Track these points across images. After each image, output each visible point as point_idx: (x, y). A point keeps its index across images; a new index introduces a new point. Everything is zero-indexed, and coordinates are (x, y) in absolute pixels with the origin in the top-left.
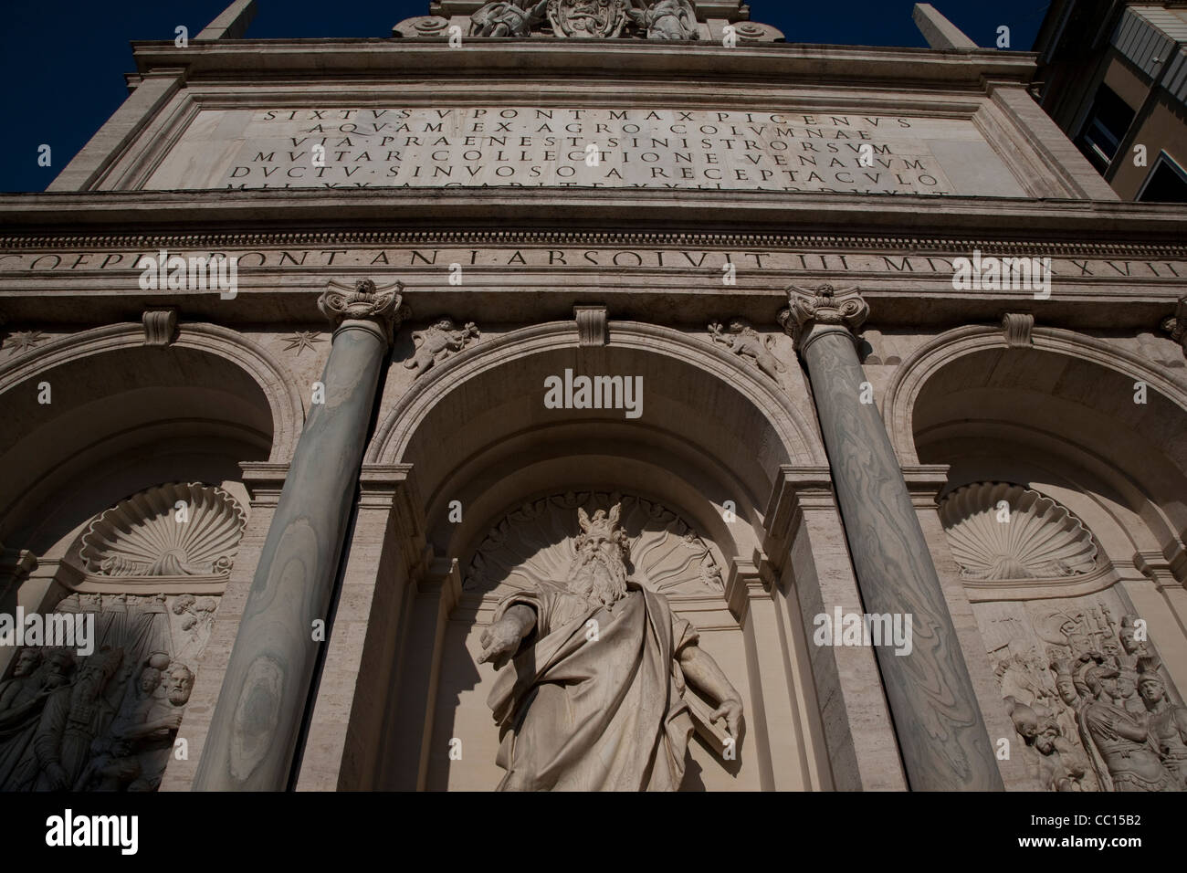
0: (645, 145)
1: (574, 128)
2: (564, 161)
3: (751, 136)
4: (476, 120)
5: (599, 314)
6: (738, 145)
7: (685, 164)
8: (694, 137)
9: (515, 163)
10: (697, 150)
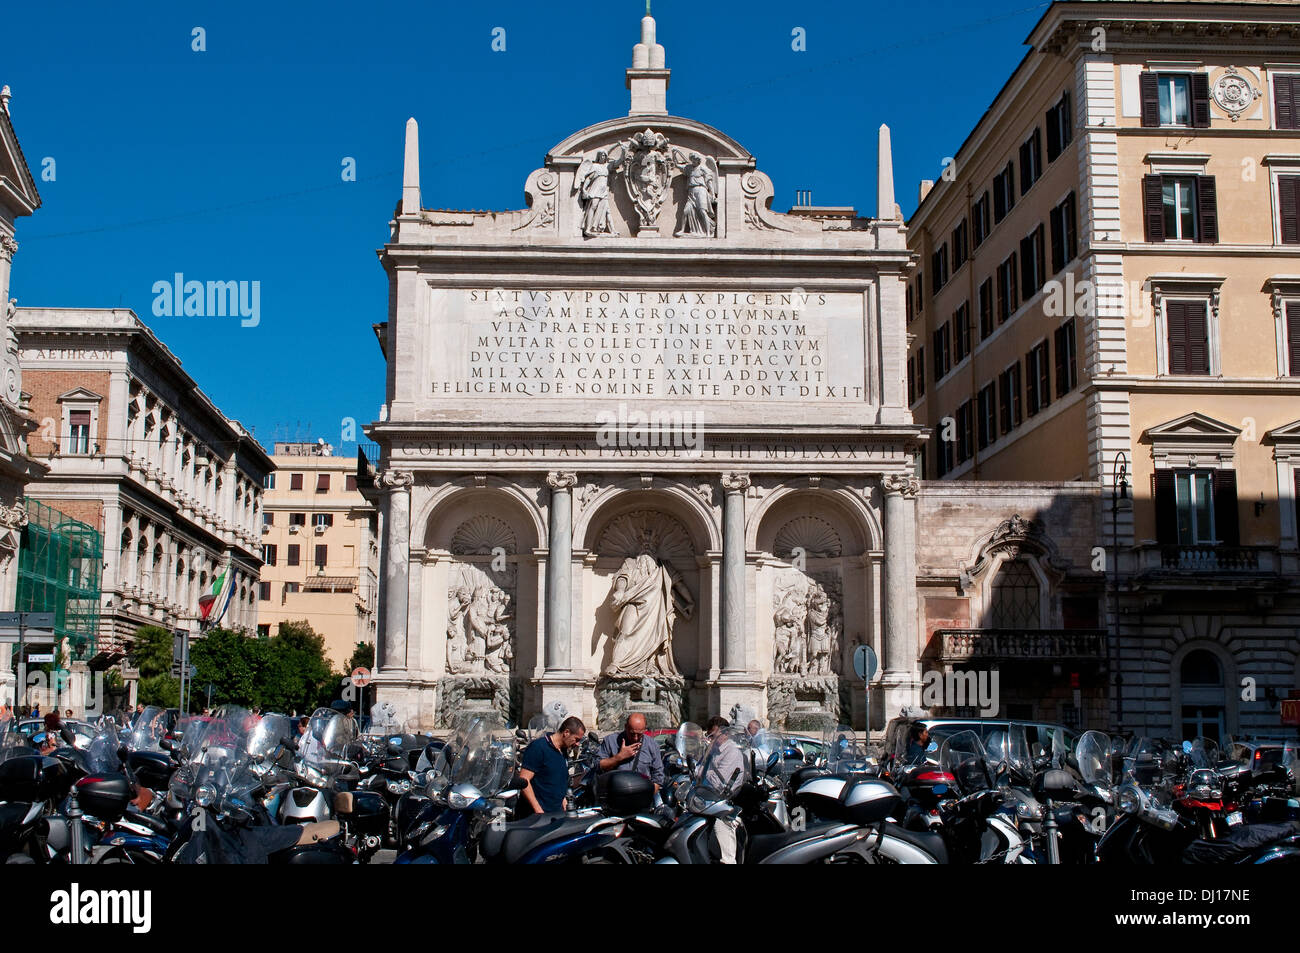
0: (676, 329)
1: (639, 313)
2: (634, 349)
3: (732, 320)
4: (587, 305)
5: (650, 479)
6: (725, 330)
7: (695, 350)
8: (703, 322)
9: (610, 350)
10: (702, 337)
